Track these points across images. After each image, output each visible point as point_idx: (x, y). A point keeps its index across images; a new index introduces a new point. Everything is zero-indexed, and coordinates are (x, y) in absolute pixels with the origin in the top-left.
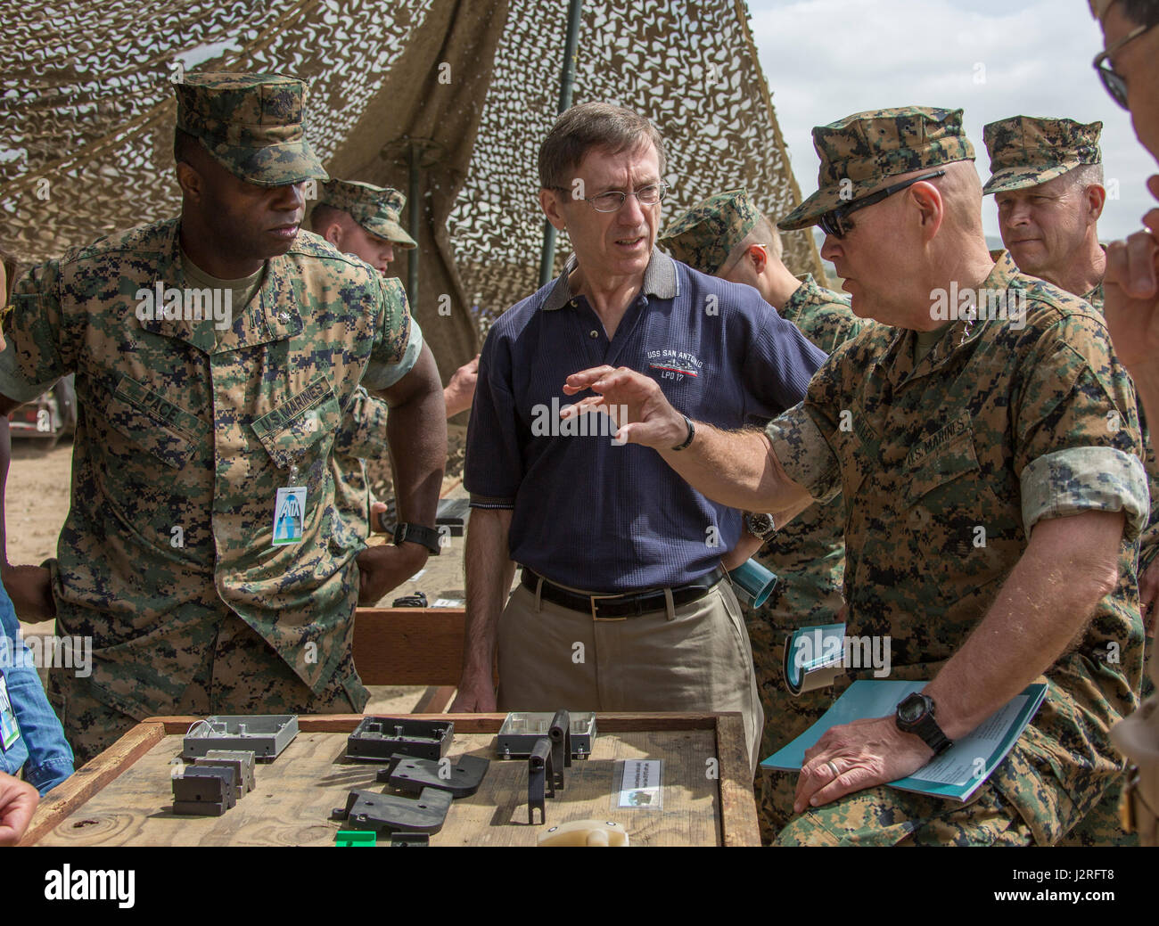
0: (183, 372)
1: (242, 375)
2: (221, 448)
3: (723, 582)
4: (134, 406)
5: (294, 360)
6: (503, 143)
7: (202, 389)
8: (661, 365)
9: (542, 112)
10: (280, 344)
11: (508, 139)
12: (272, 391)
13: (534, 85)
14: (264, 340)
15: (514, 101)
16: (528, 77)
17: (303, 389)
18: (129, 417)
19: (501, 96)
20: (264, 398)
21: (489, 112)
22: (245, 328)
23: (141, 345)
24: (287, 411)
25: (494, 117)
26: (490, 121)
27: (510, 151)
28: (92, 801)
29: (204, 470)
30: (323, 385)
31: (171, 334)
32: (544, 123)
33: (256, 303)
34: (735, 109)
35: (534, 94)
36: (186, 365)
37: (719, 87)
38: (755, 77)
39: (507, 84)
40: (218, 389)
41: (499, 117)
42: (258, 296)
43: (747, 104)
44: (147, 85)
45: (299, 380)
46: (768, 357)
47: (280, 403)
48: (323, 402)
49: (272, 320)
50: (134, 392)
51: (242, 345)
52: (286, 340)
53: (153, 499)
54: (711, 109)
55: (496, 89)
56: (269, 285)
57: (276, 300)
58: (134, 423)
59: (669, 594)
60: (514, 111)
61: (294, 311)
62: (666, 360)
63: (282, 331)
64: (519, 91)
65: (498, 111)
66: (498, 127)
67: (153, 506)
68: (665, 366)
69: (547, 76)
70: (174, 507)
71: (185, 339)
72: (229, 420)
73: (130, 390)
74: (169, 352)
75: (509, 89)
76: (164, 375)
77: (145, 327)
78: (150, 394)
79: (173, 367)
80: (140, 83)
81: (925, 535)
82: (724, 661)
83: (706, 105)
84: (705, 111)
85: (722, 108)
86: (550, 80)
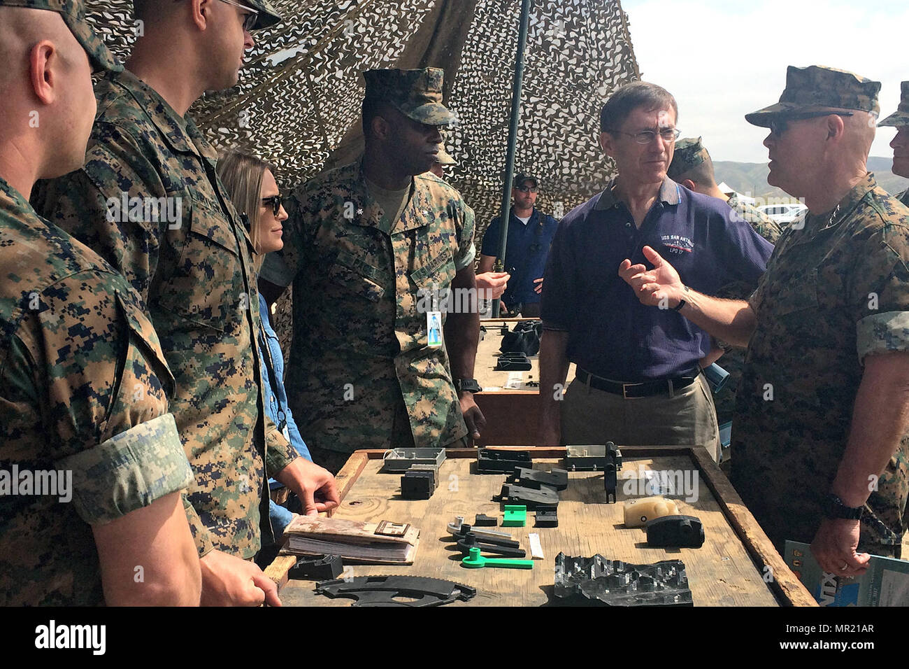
0: (373, 247)
1: (405, 247)
2: (399, 289)
3: (700, 374)
4: (348, 268)
5: (431, 238)
6: (466, 105)
7: (386, 255)
8: (670, 244)
9: (493, 82)
10: (424, 229)
11: (469, 101)
12: (421, 256)
13: (488, 66)
14: (417, 226)
15: (474, 77)
16: (484, 61)
17: (437, 255)
18: (345, 274)
19: (465, 75)
20: (417, 260)
21: (457, 86)
22: (407, 219)
23: (349, 232)
24: (429, 268)
25: (460, 89)
26: (457, 91)
27: (470, 110)
28: (350, 492)
29: (389, 302)
30: (447, 253)
31: (367, 225)
32: (495, 88)
33: (411, 205)
34: (617, 77)
35: (488, 71)
36: (375, 242)
37: (607, 65)
38: (631, 60)
39: (469, 67)
40: (396, 254)
41: (463, 89)
42: (411, 200)
43: (624, 75)
44: (250, 76)
45: (436, 249)
46: (734, 241)
47: (425, 264)
48: (447, 263)
49: (419, 214)
50: (348, 260)
51: (406, 229)
52: (428, 225)
53: (359, 321)
54: (602, 79)
55: (462, 71)
56: (416, 194)
57: (419, 204)
58: (349, 277)
59: (671, 383)
60: (474, 83)
61: (430, 209)
62: (673, 241)
63: (425, 221)
64: (478, 71)
65: (463, 86)
66: (463, 95)
67: (359, 326)
68: (672, 245)
69: (497, 59)
70: (371, 325)
71: (375, 226)
72: (401, 273)
73: (345, 258)
74: (365, 235)
75: (471, 70)
76: (364, 249)
77: (351, 222)
78: (357, 260)
79: (368, 244)
80: (245, 75)
81: (781, 339)
82: (702, 423)
83: (599, 76)
84: (599, 79)
85: (609, 78)
86: (499, 61)
